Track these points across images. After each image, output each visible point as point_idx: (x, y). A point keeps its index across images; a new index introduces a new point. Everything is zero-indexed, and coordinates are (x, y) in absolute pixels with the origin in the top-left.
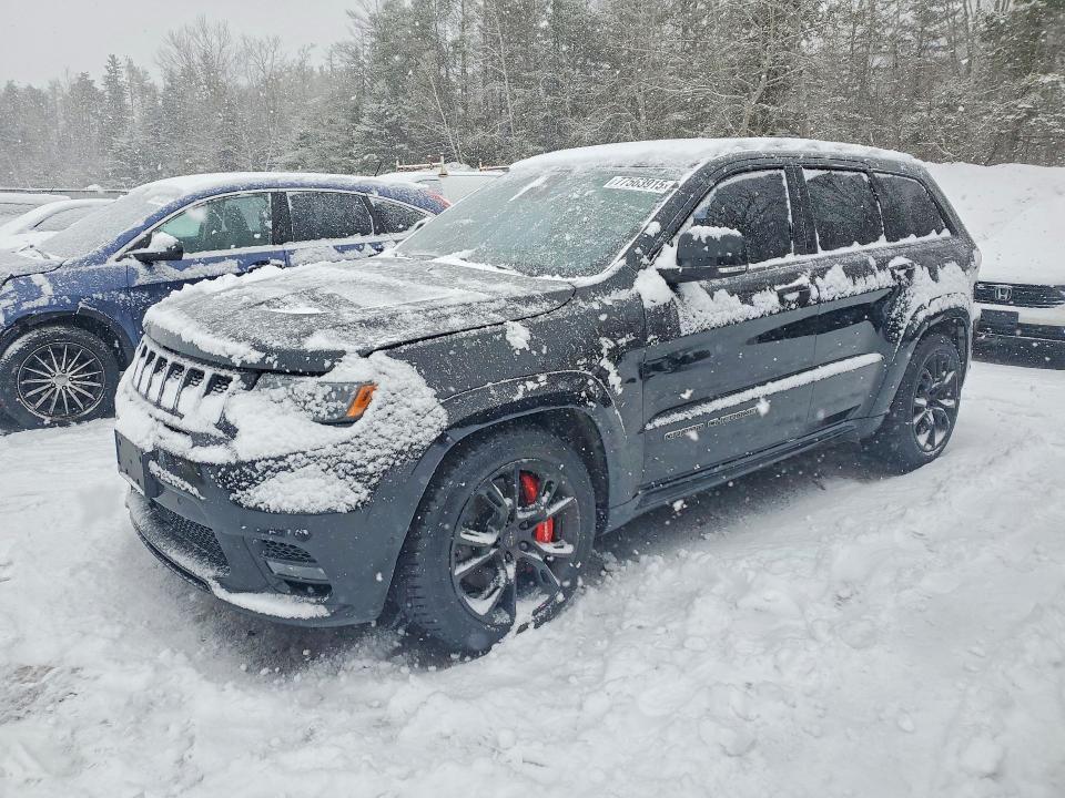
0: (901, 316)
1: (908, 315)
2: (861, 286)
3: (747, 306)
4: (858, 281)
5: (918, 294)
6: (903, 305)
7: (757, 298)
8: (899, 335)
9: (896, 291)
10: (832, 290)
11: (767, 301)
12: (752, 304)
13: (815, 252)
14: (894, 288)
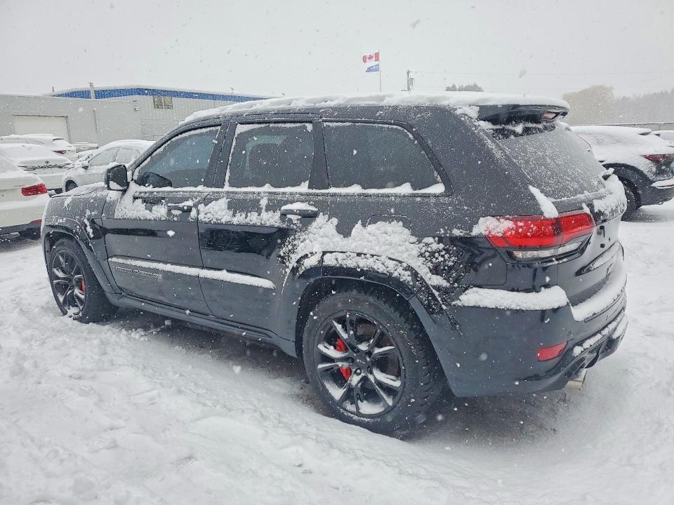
0: (289, 256)
1: (295, 257)
2: (239, 219)
3: (148, 211)
4: (238, 214)
5: (307, 241)
6: (290, 247)
7: (155, 208)
8: (286, 273)
9: (283, 234)
10: (209, 215)
11: (160, 211)
12: (151, 211)
13: (222, 186)
14: (280, 230)
